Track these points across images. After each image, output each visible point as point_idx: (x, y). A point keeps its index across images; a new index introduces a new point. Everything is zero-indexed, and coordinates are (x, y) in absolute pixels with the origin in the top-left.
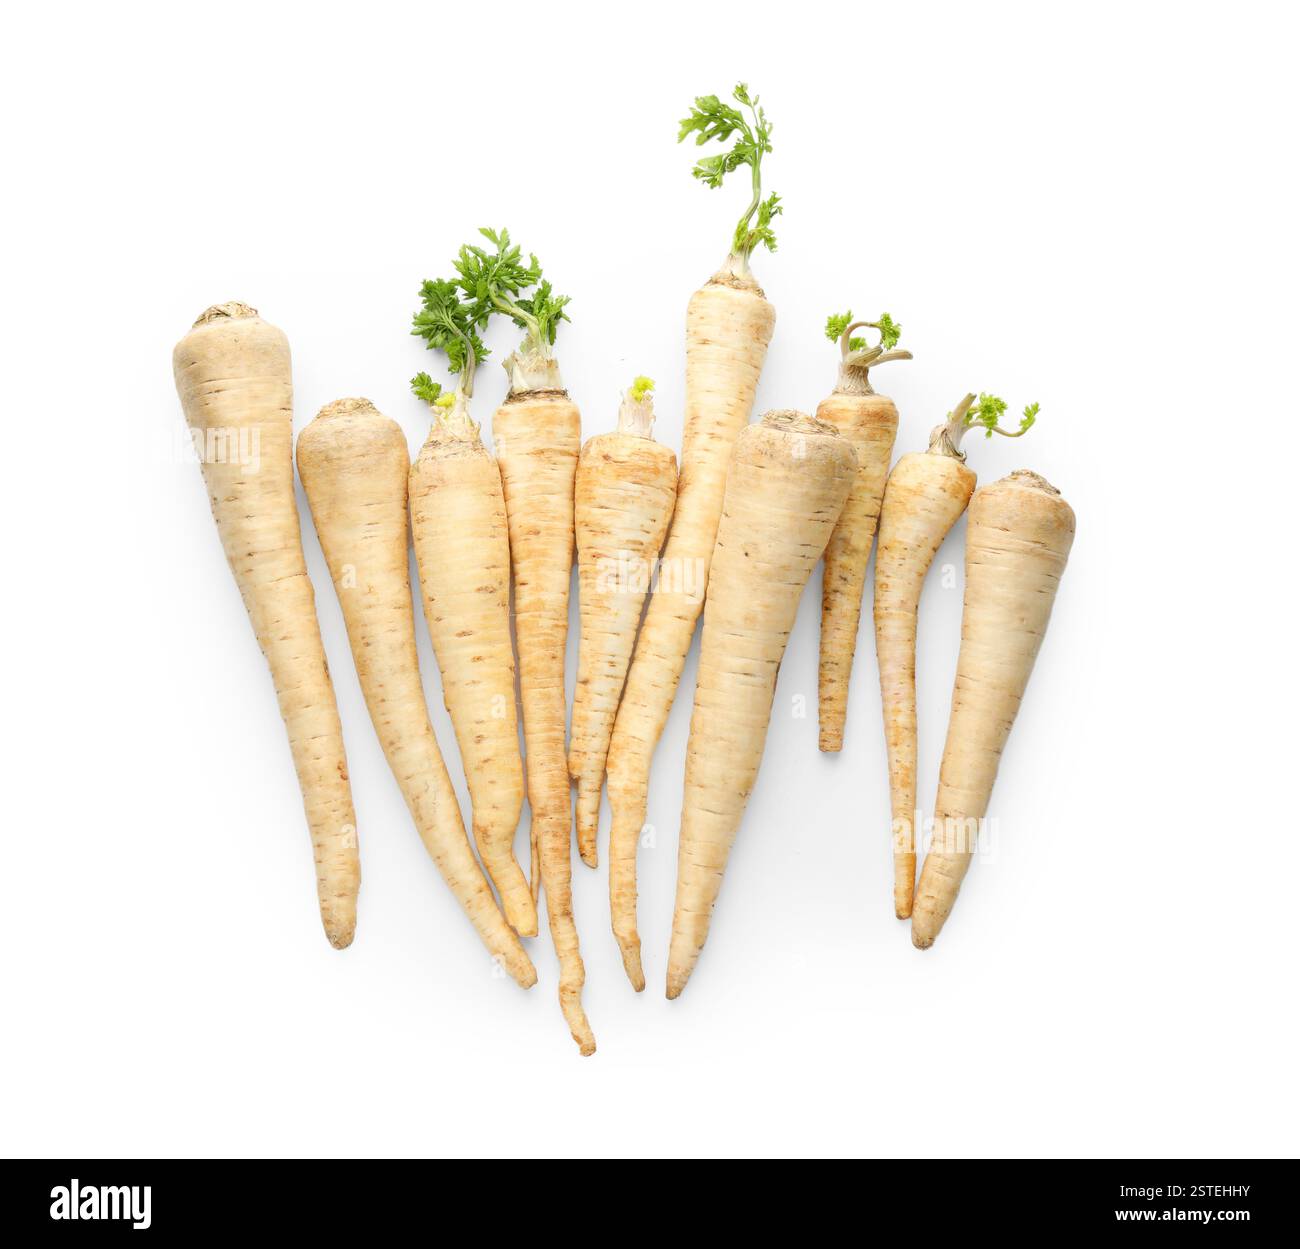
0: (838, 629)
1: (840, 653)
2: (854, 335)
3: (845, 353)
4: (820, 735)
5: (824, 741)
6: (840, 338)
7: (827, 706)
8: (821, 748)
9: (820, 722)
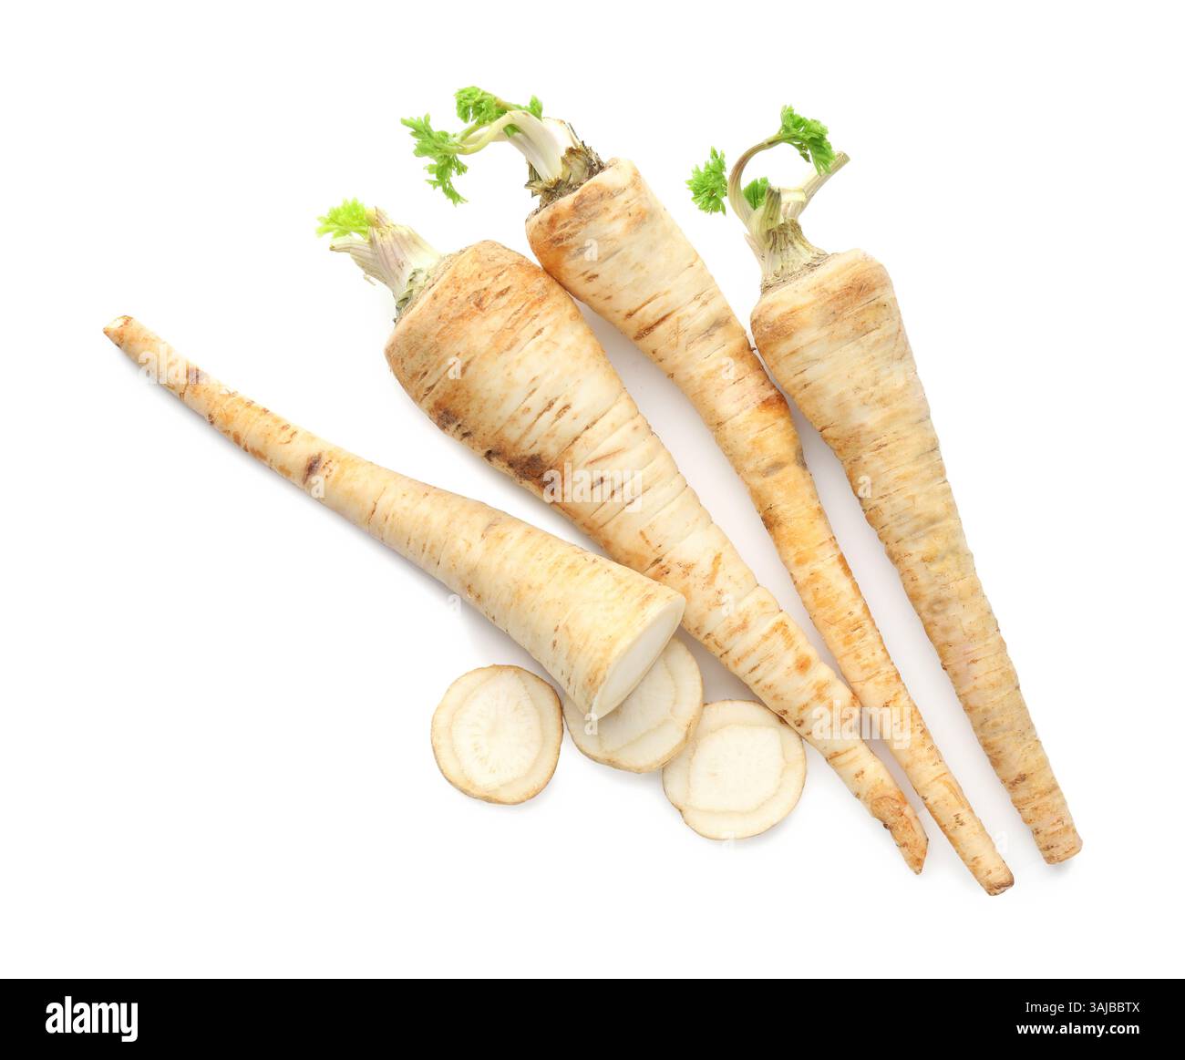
0: (974, 661)
1: (997, 698)
2: (746, 180)
3: (746, 218)
4: (1039, 843)
5: (1048, 848)
6: (726, 200)
7: (1022, 793)
8: (1050, 859)
9: (1027, 821)
